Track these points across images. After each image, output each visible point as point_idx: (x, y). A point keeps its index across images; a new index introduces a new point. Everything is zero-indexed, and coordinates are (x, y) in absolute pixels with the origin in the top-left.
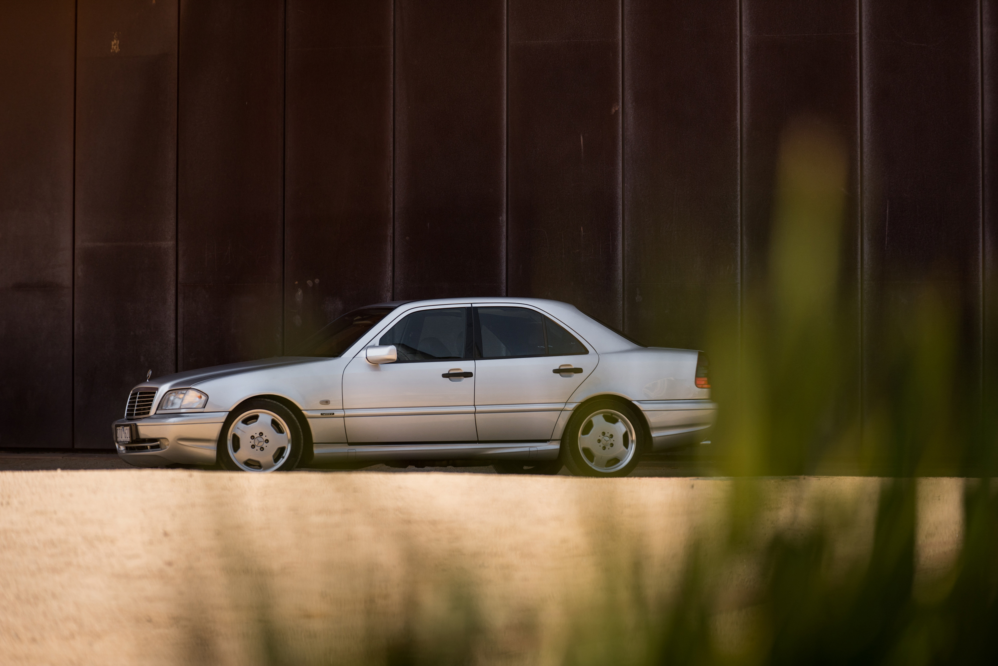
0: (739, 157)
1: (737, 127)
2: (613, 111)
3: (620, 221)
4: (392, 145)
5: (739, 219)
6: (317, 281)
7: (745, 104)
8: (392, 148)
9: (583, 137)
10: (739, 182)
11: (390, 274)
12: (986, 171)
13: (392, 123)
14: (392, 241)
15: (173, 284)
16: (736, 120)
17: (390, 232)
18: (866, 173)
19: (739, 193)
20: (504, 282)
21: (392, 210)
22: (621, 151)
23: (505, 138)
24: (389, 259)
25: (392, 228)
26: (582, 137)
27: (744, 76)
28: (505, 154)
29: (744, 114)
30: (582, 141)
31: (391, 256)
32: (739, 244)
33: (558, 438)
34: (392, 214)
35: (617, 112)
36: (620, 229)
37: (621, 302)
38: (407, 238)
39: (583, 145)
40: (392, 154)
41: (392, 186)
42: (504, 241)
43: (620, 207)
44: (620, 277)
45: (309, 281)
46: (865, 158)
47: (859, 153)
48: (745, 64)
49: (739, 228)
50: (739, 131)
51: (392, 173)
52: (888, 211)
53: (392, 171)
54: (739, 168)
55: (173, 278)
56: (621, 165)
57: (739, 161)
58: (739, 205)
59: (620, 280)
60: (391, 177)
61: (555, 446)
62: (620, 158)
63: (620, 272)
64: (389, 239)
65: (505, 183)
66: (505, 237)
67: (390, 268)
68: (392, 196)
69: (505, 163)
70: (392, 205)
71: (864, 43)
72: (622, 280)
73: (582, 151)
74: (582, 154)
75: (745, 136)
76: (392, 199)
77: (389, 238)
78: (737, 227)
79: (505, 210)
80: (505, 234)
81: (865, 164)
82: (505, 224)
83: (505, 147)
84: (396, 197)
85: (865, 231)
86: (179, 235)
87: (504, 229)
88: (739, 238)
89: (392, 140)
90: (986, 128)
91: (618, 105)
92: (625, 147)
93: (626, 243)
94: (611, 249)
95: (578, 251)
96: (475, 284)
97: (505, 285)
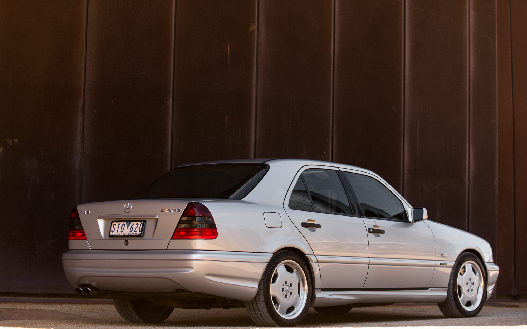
0: (332, 77)
2: (251, 29)
3: (254, 114)
4: (85, 30)
5: (331, 122)
6: (16, 140)
7: (337, 38)
8: (84, 33)
10: (332, 94)
11: (79, 140)
12: (471, 106)
13: (86, 12)
14: (82, 111)
16: (331, 49)
17: (81, 104)
18: (407, 98)
20: (170, 154)
21: (83, 86)
22: (255, 61)
23: (173, 38)
24: (79, 127)
25: (82, 101)
26: (229, 46)
27: (336, 18)
28: (173, 51)
29: (336, 45)
30: (229, 49)
31: (81, 124)
32: (331, 141)
34: (83, 89)
35: (253, 30)
36: (253, 120)
38: (95, 111)
39: (230, 52)
40: (84, 38)
41: (83, 65)
42: (170, 121)
45: (9, 140)
46: (406, 88)
47: (403, 84)
48: (337, 10)
49: (331, 128)
50: (332, 57)
51: (84, 54)
52: (418, 127)
53: (84, 52)
54: (332, 85)
56: (255, 71)
57: (332, 80)
60: (83, 57)
62: (255, 66)
65: (172, 74)
66: (171, 117)
67: (80, 135)
68: (83, 73)
69: (173, 58)
70: (83, 82)
71: (407, 8)
74: (229, 59)
75: (336, 61)
76: (83, 76)
77: (80, 109)
79: (171, 96)
80: (171, 115)
81: (406, 92)
82: (171, 107)
83: (173, 45)
84: (87, 75)
85: (406, 139)
87: (171, 112)
89: (85, 26)
90: (471, 77)
91: (254, 25)
92: (259, 58)
93: (257, 132)
94: (246, 135)
95: (223, 134)
96: (148, 154)
97: (170, 157)
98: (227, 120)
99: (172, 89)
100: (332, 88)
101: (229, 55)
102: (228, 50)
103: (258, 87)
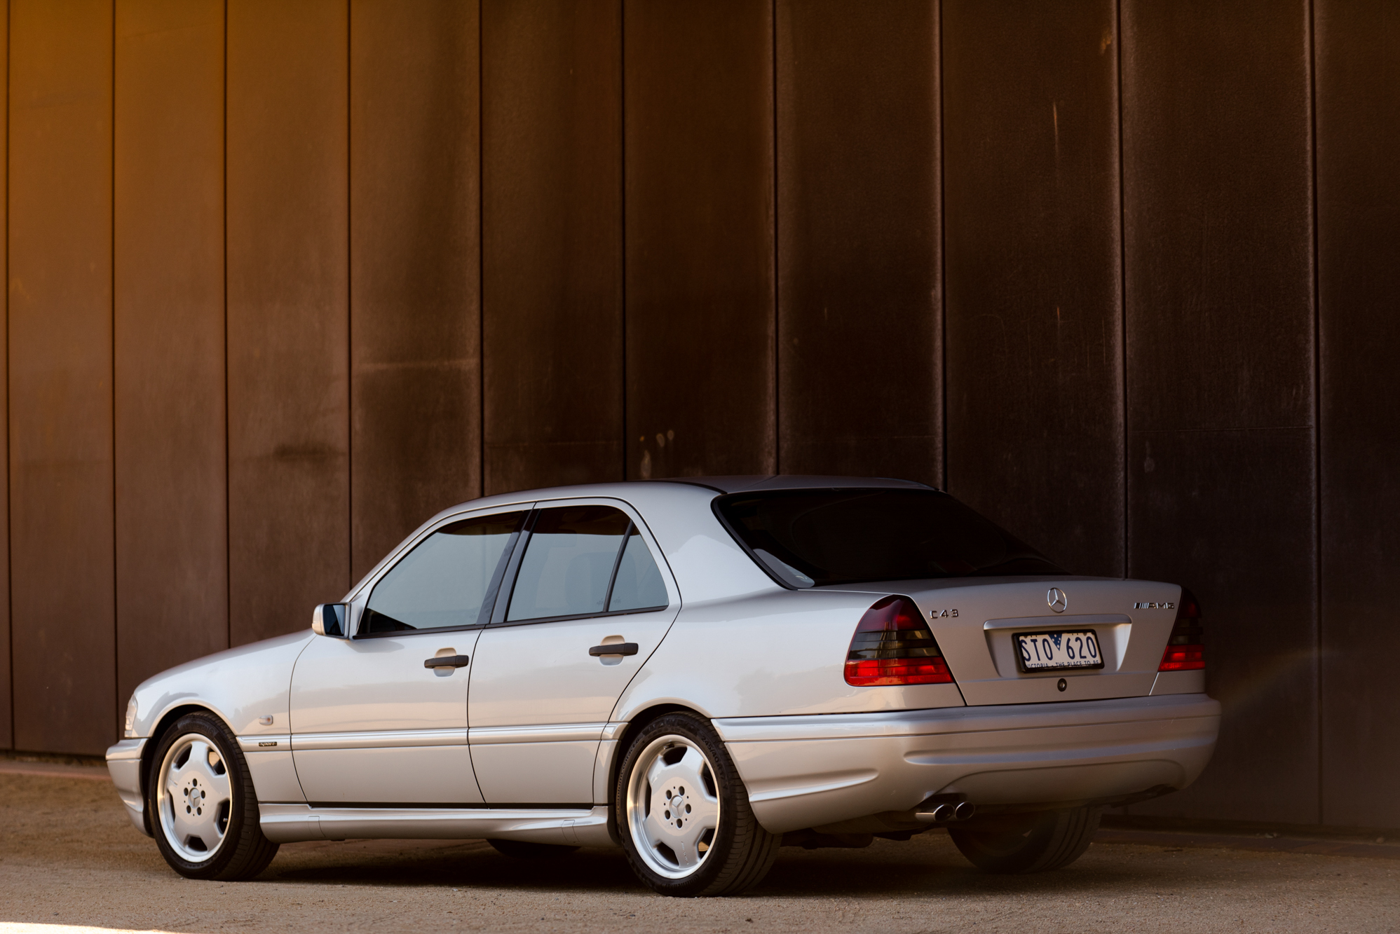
1: (1304, 69)
2: (1104, 46)
3: (1119, 292)
5: (1311, 279)
6: (671, 434)
9: (1057, 109)
11: (772, 418)
14: (774, 348)
15: (477, 443)
16: (1303, 53)
17: (772, 328)
19: (1310, 220)
22: (1116, 136)
23: (938, 118)
24: (771, 385)
25: (775, 319)
26: (1055, 109)
28: (938, 154)
29: (1317, 37)
30: (1055, 117)
31: (773, 379)
32: (1312, 338)
33: (602, 802)
34: (774, 290)
35: (1109, 49)
36: (1119, 309)
37: (1122, 474)
38: (796, 340)
39: (1058, 126)
41: (772, 232)
42: (940, 343)
43: (1118, 261)
44: (1121, 420)
45: (660, 435)
49: (1312, 300)
54: (1309, 163)
55: (477, 432)
56: (1117, 166)
57: (1309, 148)
58: (1311, 248)
59: (1120, 425)
60: (772, 212)
61: (598, 819)
62: (1116, 151)
63: (1120, 405)
64: (771, 343)
65: (938, 216)
66: (942, 333)
67: (774, 405)
69: (938, 174)
72: (1123, 425)
73: (1057, 138)
74: (1056, 146)
76: (772, 258)
77: (770, 341)
78: (1308, 298)
79: (939, 276)
80: (941, 327)
82: (940, 305)
86: (485, 343)
87: (939, 317)
88: (1312, 323)
91: (1111, 33)
92: (1124, 127)
93: (1128, 341)
94: (1105, 354)
95: (1053, 360)
96: (896, 437)
97: (941, 438)
98: (1059, 317)
99: (939, 255)
100: (1310, 174)
101: (1056, 133)
102: (1053, 123)
103: (1125, 211)
